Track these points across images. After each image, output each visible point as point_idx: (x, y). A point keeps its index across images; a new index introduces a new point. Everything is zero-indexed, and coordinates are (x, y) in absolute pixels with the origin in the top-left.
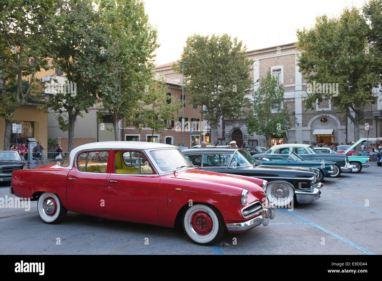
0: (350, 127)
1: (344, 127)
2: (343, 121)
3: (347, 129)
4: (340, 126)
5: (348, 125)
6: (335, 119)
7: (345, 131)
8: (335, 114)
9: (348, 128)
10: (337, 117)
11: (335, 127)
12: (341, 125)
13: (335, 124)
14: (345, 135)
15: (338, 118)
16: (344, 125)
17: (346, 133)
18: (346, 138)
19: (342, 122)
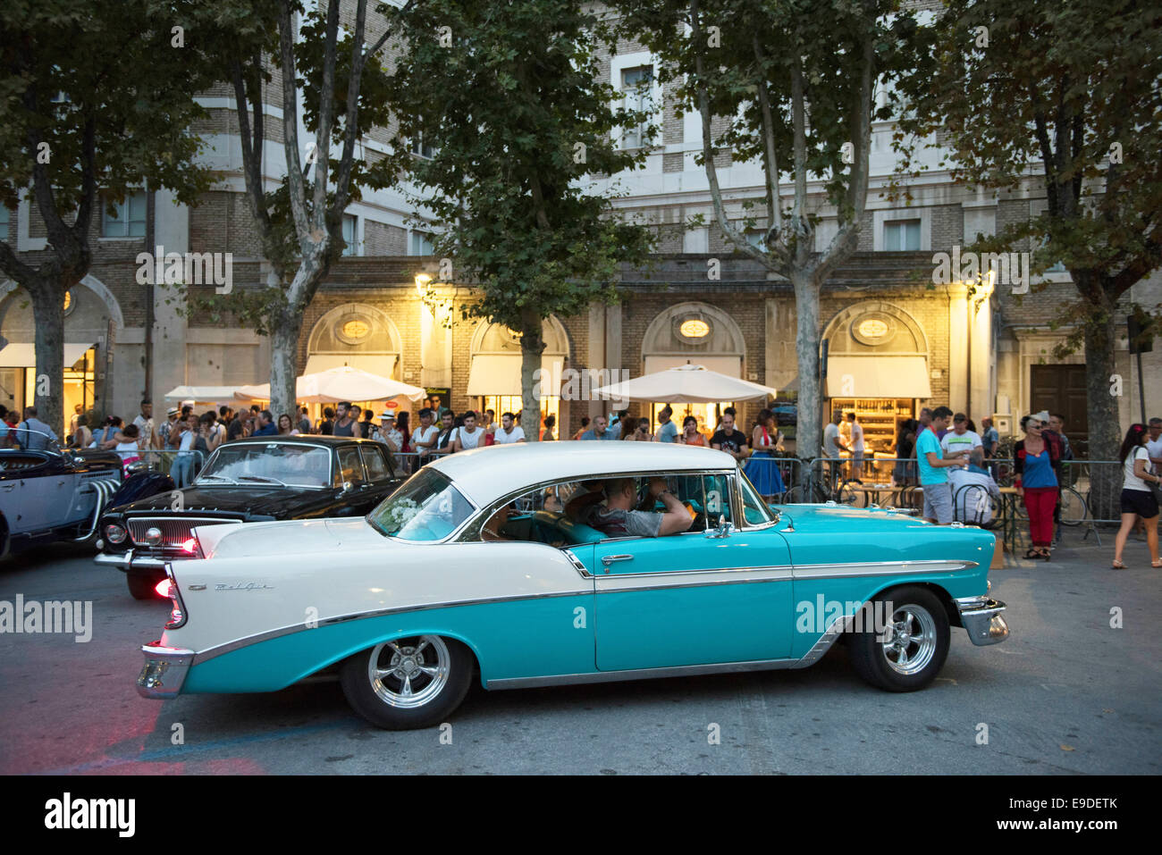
0: (162, 335)
1: (137, 335)
2: (135, 305)
3: (148, 344)
4: (122, 325)
5: (155, 324)
6: (102, 296)
7: (141, 353)
8: (103, 269)
9: (157, 337)
10: (109, 287)
11: (101, 334)
12: (126, 325)
13: (104, 318)
14: (142, 372)
15: (114, 291)
16: (141, 326)
17: (147, 362)
18: (142, 388)
19: (131, 308)
